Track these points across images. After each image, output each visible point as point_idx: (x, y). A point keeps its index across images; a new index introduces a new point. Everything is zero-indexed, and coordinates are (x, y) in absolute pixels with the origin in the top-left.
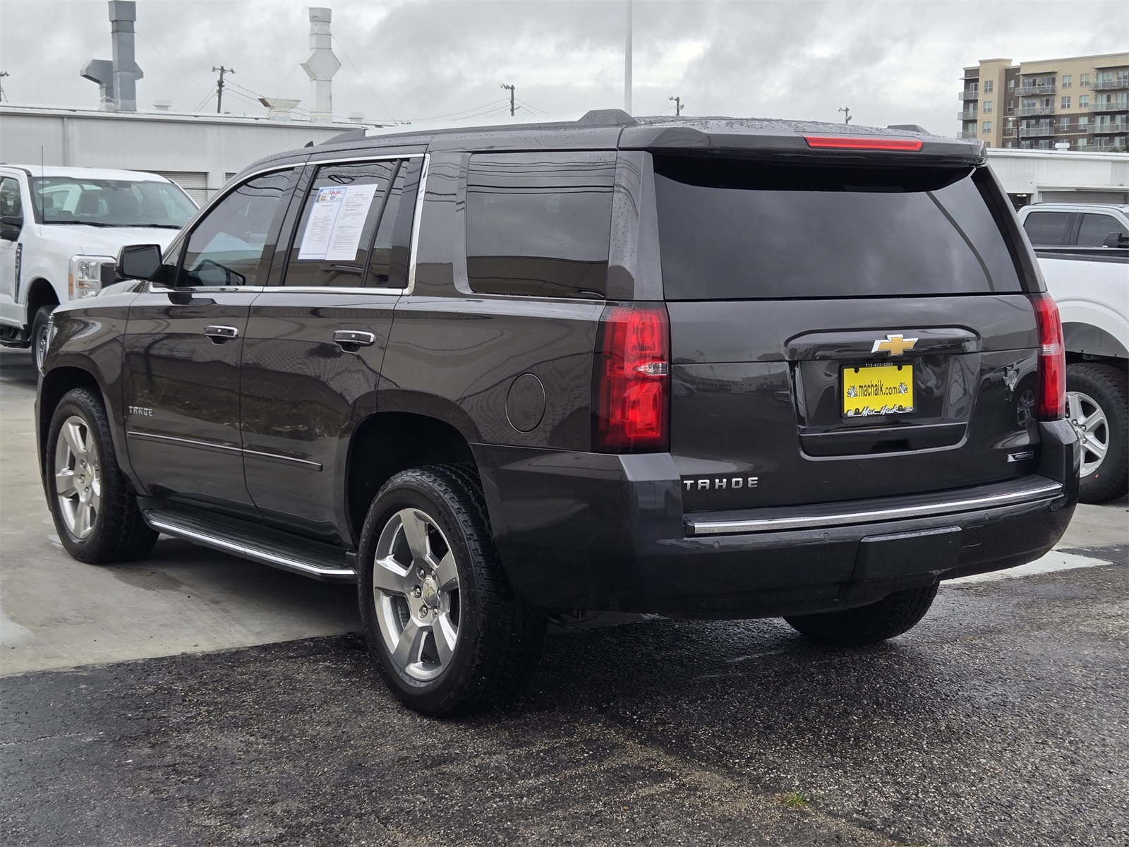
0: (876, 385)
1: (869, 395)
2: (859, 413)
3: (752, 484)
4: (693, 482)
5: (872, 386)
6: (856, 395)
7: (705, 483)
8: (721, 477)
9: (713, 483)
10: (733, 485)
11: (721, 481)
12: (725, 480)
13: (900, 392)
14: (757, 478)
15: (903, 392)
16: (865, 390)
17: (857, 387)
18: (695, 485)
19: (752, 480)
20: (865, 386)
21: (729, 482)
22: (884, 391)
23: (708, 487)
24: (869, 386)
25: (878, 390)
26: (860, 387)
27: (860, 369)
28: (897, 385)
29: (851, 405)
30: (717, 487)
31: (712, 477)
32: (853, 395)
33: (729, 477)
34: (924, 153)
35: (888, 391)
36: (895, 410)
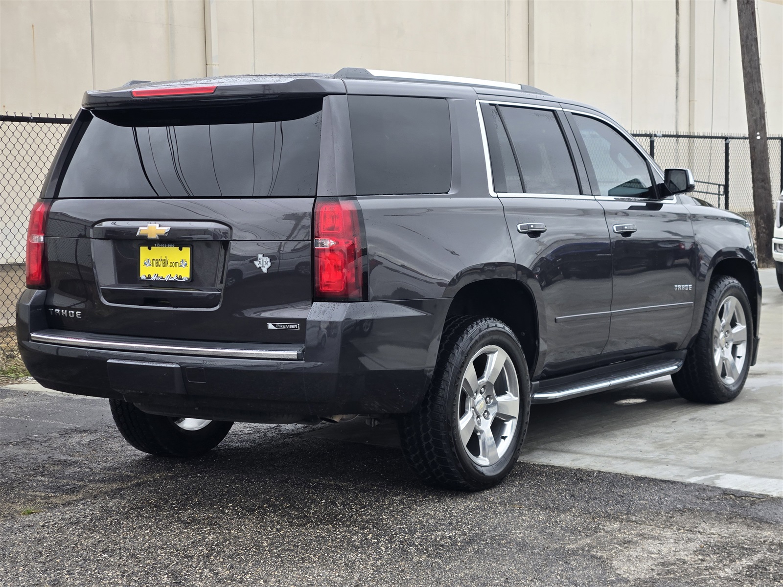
5: (162, 260)
6: (150, 265)
12: (66, 311)
13: (181, 266)
15: (183, 266)
16: (157, 262)
17: (151, 260)
20: (157, 260)
22: (169, 264)
24: (159, 260)
25: (165, 263)
26: (154, 260)
27: (152, 247)
28: (179, 261)
29: (145, 272)
32: (148, 265)
35: (171, 264)
36: (175, 278)
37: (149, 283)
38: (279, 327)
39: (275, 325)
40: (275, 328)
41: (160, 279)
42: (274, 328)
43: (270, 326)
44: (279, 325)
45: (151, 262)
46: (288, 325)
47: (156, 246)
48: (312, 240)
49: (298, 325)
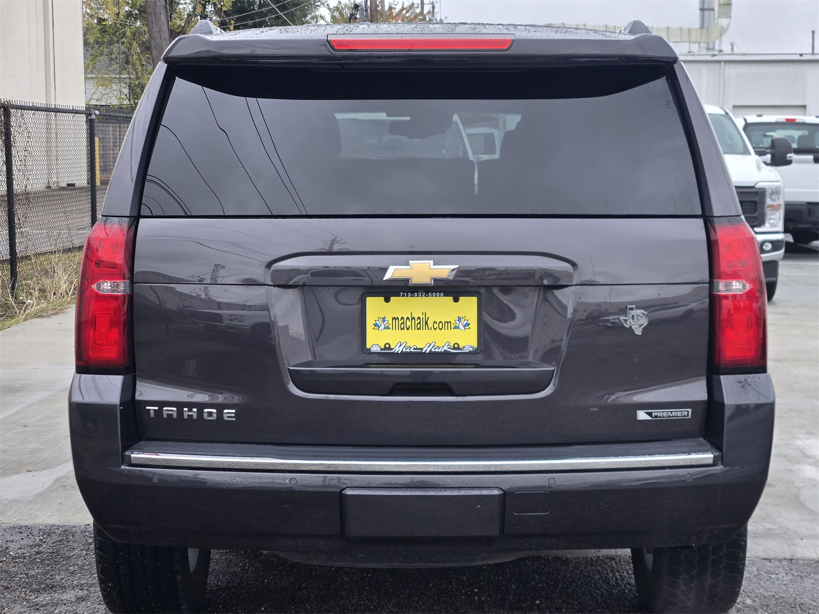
0: (419, 318)
1: (408, 329)
2: (390, 348)
3: (228, 417)
4: (157, 408)
7: (172, 411)
8: (191, 405)
9: (180, 412)
10: (205, 415)
11: (190, 410)
13: (456, 327)
14: (234, 411)
16: (401, 323)
18: (159, 413)
19: (229, 413)
21: (200, 413)
22: (430, 324)
23: (175, 416)
25: (422, 323)
26: (394, 319)
28: (453, 319)
30: (186, 417)
31: (180, 405)
33: (201, 406)
34: (512, 53)
36: (446, 348)
37: (389, 357)
38: (656, 417)
39: (650, 414)
40: (650, 418)
41: (412, 350)
42: (648, 418)
43: (642, 415)
44: (656, 412)
45: (390, 322)
46: (671, 412)
47: (403, 296)
48: (711, 283)
49: (688, 411)
